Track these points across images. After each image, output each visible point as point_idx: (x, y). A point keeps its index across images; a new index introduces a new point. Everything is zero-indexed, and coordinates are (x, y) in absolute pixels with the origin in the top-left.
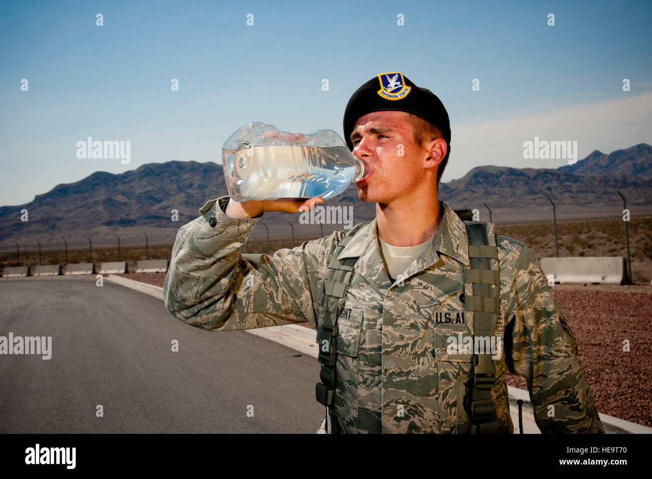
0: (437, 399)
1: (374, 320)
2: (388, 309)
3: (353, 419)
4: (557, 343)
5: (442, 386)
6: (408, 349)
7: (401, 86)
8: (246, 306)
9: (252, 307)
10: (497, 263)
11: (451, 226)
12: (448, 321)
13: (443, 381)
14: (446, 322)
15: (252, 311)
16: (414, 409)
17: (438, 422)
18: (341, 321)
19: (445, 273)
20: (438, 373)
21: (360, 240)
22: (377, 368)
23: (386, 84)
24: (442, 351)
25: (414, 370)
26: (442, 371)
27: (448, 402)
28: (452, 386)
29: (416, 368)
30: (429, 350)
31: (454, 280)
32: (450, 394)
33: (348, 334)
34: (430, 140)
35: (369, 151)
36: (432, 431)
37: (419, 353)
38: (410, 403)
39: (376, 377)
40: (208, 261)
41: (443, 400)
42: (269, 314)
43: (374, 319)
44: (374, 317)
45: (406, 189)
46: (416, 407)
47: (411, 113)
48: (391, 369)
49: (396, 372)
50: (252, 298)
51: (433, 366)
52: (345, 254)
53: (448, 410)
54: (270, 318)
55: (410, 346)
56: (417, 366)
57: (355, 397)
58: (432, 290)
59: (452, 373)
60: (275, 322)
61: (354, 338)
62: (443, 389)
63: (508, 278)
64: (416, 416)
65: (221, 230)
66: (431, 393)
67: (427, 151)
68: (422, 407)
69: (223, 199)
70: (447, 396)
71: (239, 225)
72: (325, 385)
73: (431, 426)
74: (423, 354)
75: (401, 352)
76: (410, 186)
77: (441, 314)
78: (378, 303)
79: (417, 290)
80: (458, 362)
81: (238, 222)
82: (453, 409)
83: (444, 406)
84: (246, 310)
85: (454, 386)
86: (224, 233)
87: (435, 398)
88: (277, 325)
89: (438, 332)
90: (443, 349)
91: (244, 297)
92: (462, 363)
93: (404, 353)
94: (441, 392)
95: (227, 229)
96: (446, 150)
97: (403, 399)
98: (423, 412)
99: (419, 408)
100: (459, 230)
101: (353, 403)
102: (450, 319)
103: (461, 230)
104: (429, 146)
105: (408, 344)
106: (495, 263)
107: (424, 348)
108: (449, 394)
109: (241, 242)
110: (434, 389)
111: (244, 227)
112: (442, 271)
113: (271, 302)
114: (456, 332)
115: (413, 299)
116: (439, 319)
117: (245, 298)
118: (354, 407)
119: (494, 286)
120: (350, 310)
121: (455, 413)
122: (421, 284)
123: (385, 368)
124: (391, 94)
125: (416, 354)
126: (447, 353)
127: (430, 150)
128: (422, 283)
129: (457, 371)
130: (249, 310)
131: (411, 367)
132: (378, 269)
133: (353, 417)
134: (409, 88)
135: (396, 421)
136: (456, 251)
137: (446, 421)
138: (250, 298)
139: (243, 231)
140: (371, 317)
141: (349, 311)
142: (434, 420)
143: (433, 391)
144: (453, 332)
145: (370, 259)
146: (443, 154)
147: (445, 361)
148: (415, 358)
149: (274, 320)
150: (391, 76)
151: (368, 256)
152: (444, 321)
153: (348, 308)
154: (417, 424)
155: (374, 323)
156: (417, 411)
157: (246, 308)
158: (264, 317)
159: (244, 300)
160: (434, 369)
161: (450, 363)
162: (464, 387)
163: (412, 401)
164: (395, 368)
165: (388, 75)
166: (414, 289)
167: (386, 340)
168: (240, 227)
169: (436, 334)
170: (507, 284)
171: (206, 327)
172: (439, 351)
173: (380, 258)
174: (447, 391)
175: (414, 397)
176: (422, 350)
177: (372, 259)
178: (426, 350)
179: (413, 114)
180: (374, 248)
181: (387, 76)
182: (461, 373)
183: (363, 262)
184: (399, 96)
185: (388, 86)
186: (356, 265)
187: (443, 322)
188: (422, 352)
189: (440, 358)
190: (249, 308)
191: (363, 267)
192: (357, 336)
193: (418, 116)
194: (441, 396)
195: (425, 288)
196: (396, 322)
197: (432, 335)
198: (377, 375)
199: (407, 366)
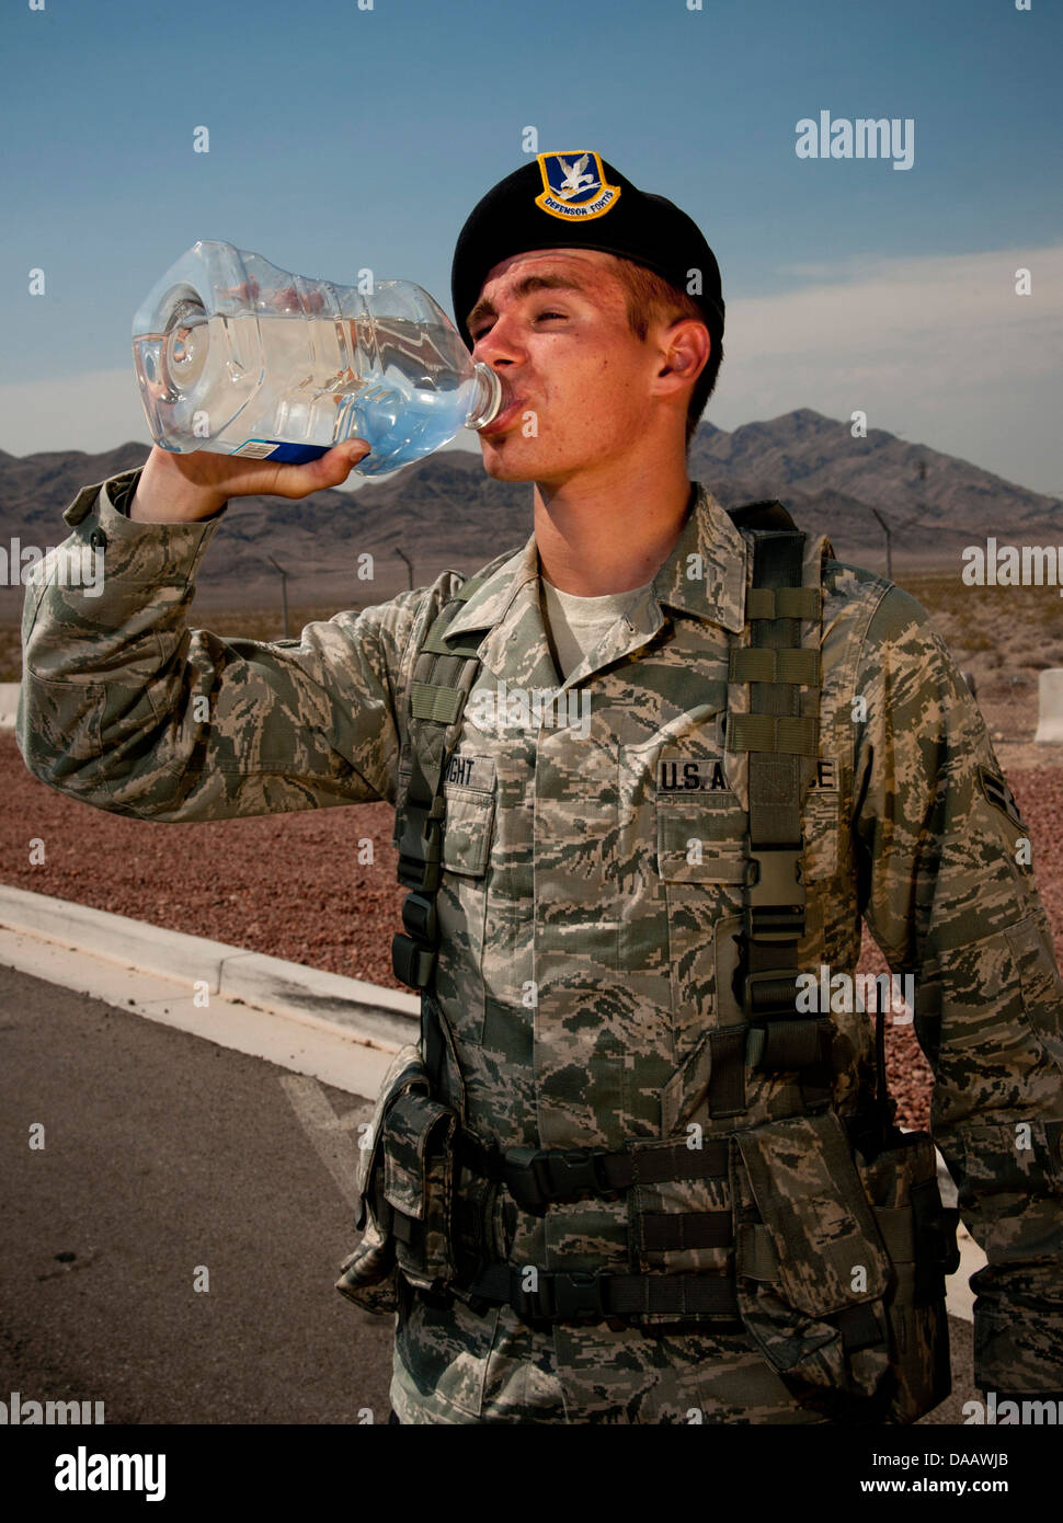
0: (667, 974)
1: (517, 784)
2: (547, 756)
3: (472, 1025)
4: (956, 829)
5: (678, 943)
6: (596, 854)
7: (595, 185)
8: (242, 755)
9: (257, 758)
10: (816, 630)
11: (707, 541)
12: (692, 782)
13: (679, 930)
14: (687, 786)
15: (258, 767)
16: (610, 999)
17: (669, 1029)
18: (452, 790)
19: (690, 662)
20: (666, 912)
21: (497, 589)
22: (523, 905)
23: (557, 178)
24: (677, 858)
25: (610, 906)
26: (677, 907)
27: (694, 983)
28: (704, 943)
29: (613, 900)
30: (646, 856)
31: (711, 678)
32: (699, 962)
33: (464, 822)
34: (667, 323)
35: (513, 349)
36: (654, 1053)
37: (621, 864)
38: (600, 986)
39: (522, 924)
40: (106, 644)
41: (681, 976)
42: (298, 778)
43: (517, 781)
44: (516, 776)
45: (604, 449)
46: (615, 996)
47: (619, 256)
48: (554, 903)
49: (568, 912)
50: (258, 735)
51: (656, 896)
52: (461, 624)
53: (694, 1001)
54: (301, 789)
55: (600, 846)
56: (617, 895)
57: (477, 974)
58: (655, 706)
59: (703, 913)
60: (310, 798)
61: (476, 830)
62: (681, 949)
63: (850, 666)
64: (615, 1016)
65: (122, 560)
66: (652, 962)
67: (661, 352)
68: (630, 996)
69: (119, 480)
70: (692, 968)
71: (164, 542)
72: (415, 939)
73: (652, 1041)
74: (632, 867)
75: (578, 863)
76: (615, 440)
77: (674, 766)
78: (526, 741)
79: (619, 708)
80: (717, 886)
81: (161, 534)
82: (707, 1000)
83: (684, 993)
84: (242, 767)
85: (709, 943)
86: (130, 568)
87: (663, 974)
88: (315, 807)
89: (666, 812)
90: (678, 853)
91: (238, 732)
92: (727, 885)
93: (587, 864)
94: (677, 958)
95: (137, 557)
96: (708, 351)
97: (583, 977)
98: (632, 1007)
99: (621, 996)
100: (730, 549)
101: (475, 988)
102: (696, 778)
103: (734, 546)
104: (664, 339)
105: (596, 842)
106: (811, 630)
107: (634, 852)
108: (694, 963)
109: (179, 586)
110: (659, 950)
111: (180, 546)
112: (683, 656)
113: (303, 748)
114: (711, 811)
115: (609, 731)
116: (669, 778)
117: (241, 734)
118: (477, 996)
119: (804, 689)
120: (471, 763)
121: (711, 1008)
122: (630, 694)
123: (540, 902)
124: (570, 206)
125: (614, 865)
126: (687, 864)
127: (666, 351)
128: (632, 691)
129: (713, 905)
130: (250, 767)
131: (604, 899)
132: (533, 658)
133: (475, 1022)
134: (616, 191)
135: (566, 1030)
136: (712, 601)
137: (688, 1027)
138: (252, 736)
139: (178, 558)
140: (511, 778)
141: (467, 765)
142: (658, 1025)
143: (657, 956)
144: (705, 809)
145: (515, 633)
146: (700, 360)
147: (685, 883)
148: (613, 876)
149: (308, 794)
150: (571, 160)
151: (510, 625)
152: (683, 783)
153: (466, 756)
154: (617, 1035)
155: (517, 791)
156: (616, 1005)
157: (243, 760)
158: (285, 784)
159: (237, 741)
160: (659, 903)
161: (698, 886)
162: (734, 945)
163: (605, 980)
164: (564, 901)
165: (563, 157)
166: (613, 707)
167: (542, 834)
168: (168, 548)
169: (663, 817)
170: (846, 684)
171: (140, 810)
172: (669, 860)
173: (539, 629)
174: (692, 955)
175: (608, 970)
176: (628, 858)
177: (519, 633)
178: (639, 855)
179: (626, 258)
180: (527, 605)
181: (560, 160)
182: (725, 911)
183: (498, 639)
184: (590, 212)
185: (562, 185)
186: (482, 647)
187: (681, 787)
188: (629, 862)
189: (672, 875)
190: (250, 761)
191: (496, 653)
192: (484, 826)
193: (637, 263)
194: (676, 966)
195: (640, 702)
196: (568, 788)
197: (652, 819)
198: (524, 921)
199: (594, 897)
